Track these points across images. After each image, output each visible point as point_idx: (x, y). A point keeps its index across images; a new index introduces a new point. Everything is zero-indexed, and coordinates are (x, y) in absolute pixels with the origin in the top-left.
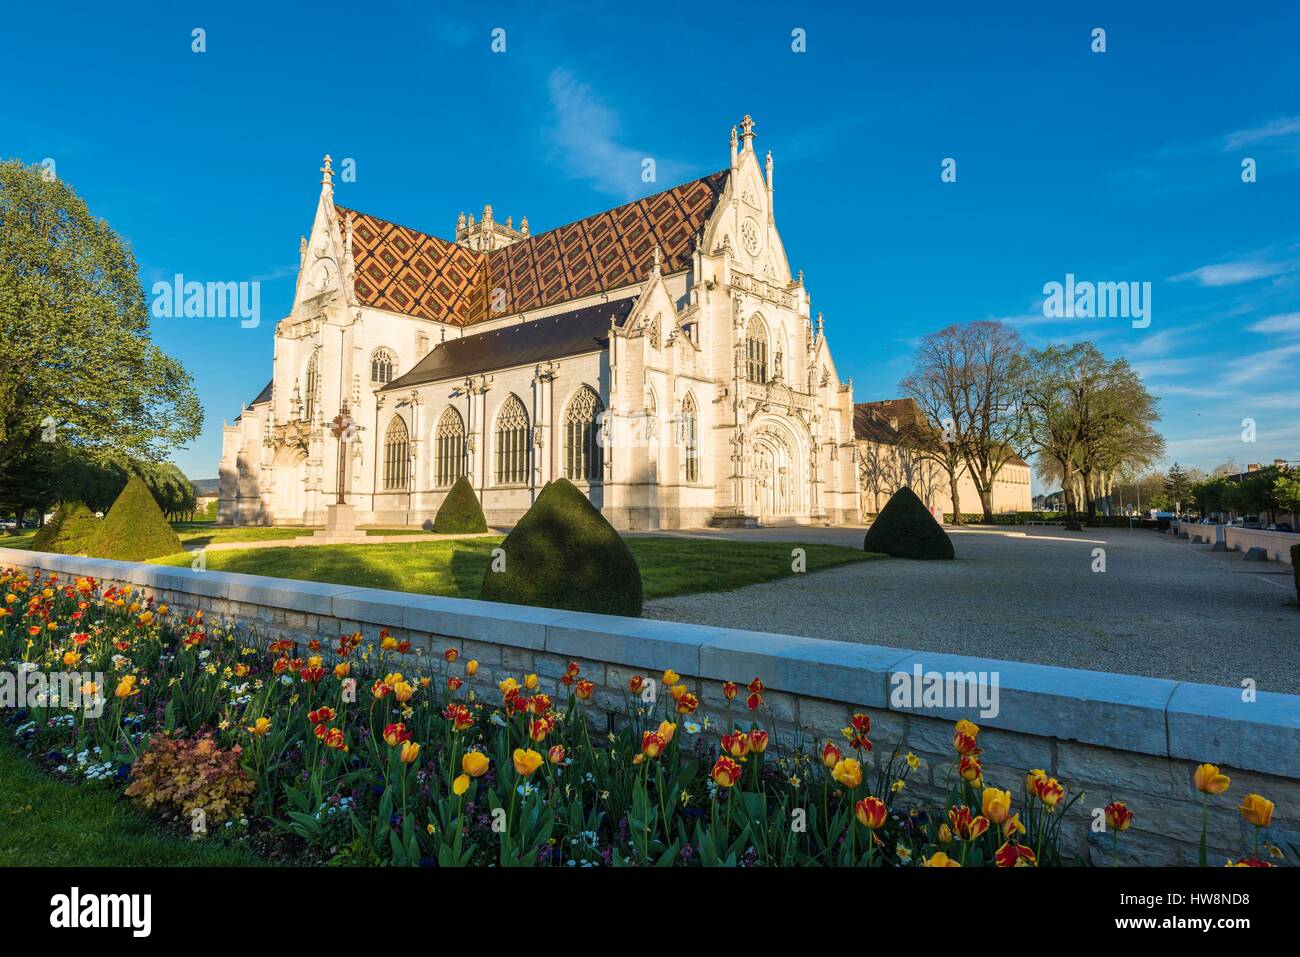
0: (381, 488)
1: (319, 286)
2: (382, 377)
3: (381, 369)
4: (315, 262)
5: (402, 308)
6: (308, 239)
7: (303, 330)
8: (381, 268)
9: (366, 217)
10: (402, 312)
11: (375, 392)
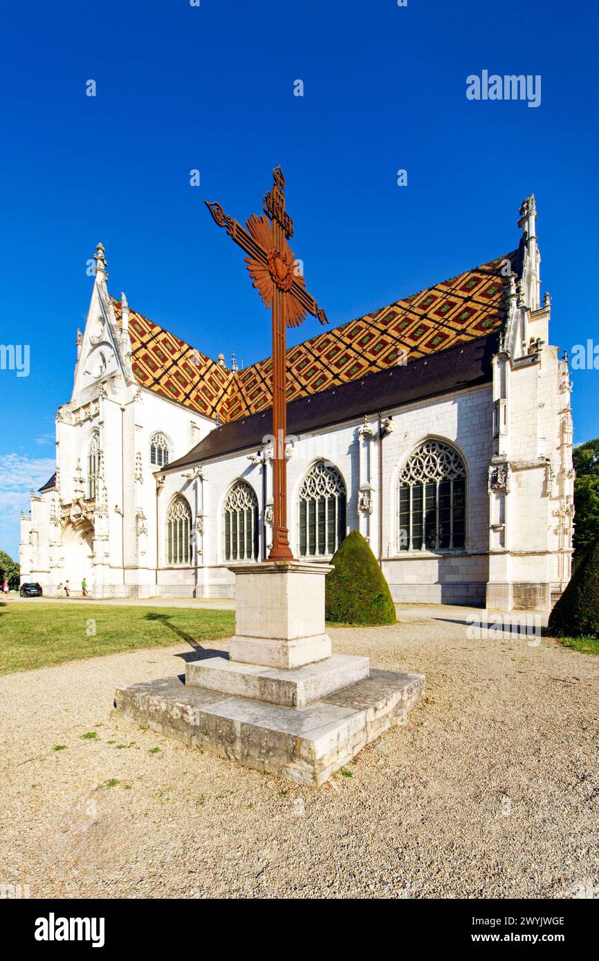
0: (164, 563)
1: (96, 372)
2: (160, 460)
3: (158, 454)
4: (92, 351)
5: (175, 398)
6: (83, 331)
7: (82, 415)
8: (154, 360)
9: (137, 314)
10: (175, 401)
11: (154, 473)
